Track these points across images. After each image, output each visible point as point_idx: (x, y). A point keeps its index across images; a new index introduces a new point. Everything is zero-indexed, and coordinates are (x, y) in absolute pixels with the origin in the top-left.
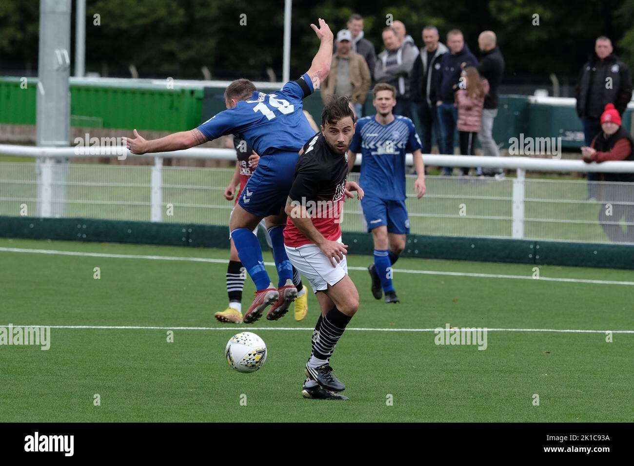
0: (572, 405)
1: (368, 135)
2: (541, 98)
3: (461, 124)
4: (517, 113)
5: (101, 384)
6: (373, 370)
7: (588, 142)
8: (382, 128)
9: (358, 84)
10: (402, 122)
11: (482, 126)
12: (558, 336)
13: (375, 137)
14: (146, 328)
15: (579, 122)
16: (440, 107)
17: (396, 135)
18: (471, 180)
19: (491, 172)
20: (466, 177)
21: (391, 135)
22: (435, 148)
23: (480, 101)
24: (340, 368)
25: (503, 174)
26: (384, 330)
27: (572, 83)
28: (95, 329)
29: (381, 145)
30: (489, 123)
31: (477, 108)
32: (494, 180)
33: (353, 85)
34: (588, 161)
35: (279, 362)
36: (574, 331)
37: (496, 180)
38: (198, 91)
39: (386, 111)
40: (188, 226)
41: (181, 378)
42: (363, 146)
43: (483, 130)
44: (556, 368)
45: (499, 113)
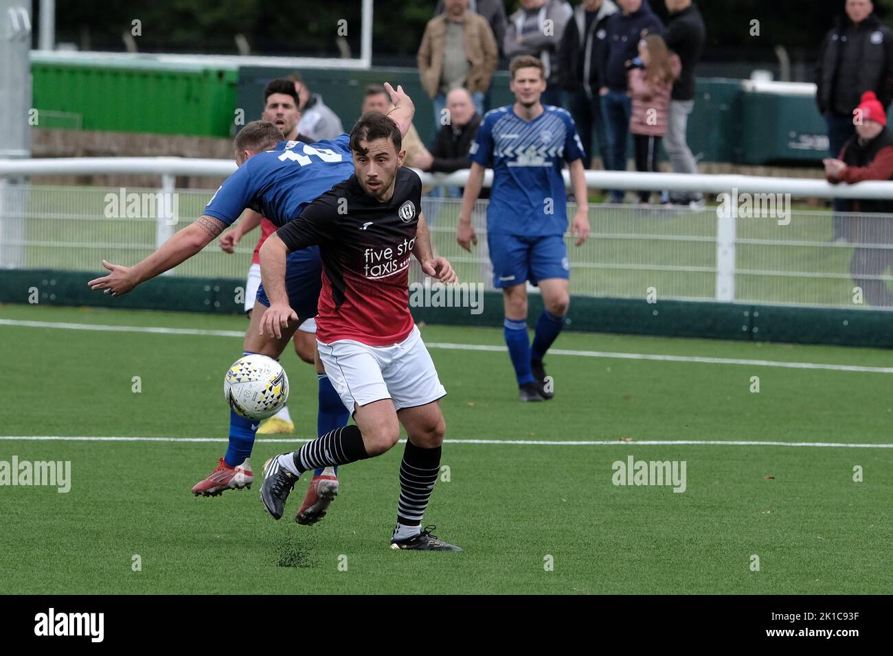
0: (808, 560)
1: (503, 136)
2: (761, 83)
3: (637, 123)
4: (724, 107)
5: (79, 526)
6: (500, 505)
7: (834, 152)
8: (524, 125)
9: (478, 62)
10: (555, 117)
11: (670, 126)
12: (788, 452)
13: (513, 139)
14: (149, 439)
15: (820, 121)
16: (606, 97)
17: (546, 137)
18: (654, 210)
19: (684, 198)
20: (645, 206)
21: (539, 137)
22: (597, 160)
23: (666, 88)
24: (449, 501)
25: (702, 202)
26: (518, 442)
27: (810, 60)
28: (69, 441)
29: (524, 152)
30: (681, 122)
31: (659, 99)
32: (687, 211)
33: (470, 63)
34: (834, 180)
35: (354, 492)
36: (811, 444)
37: (691, 211)
38: (231, 72)
39: (530, 100)
40: (214, 282)
41: (203, 516)
42: (495, 154)
43: (672, 134)
44: (785, 503)
45: (695, 107)
